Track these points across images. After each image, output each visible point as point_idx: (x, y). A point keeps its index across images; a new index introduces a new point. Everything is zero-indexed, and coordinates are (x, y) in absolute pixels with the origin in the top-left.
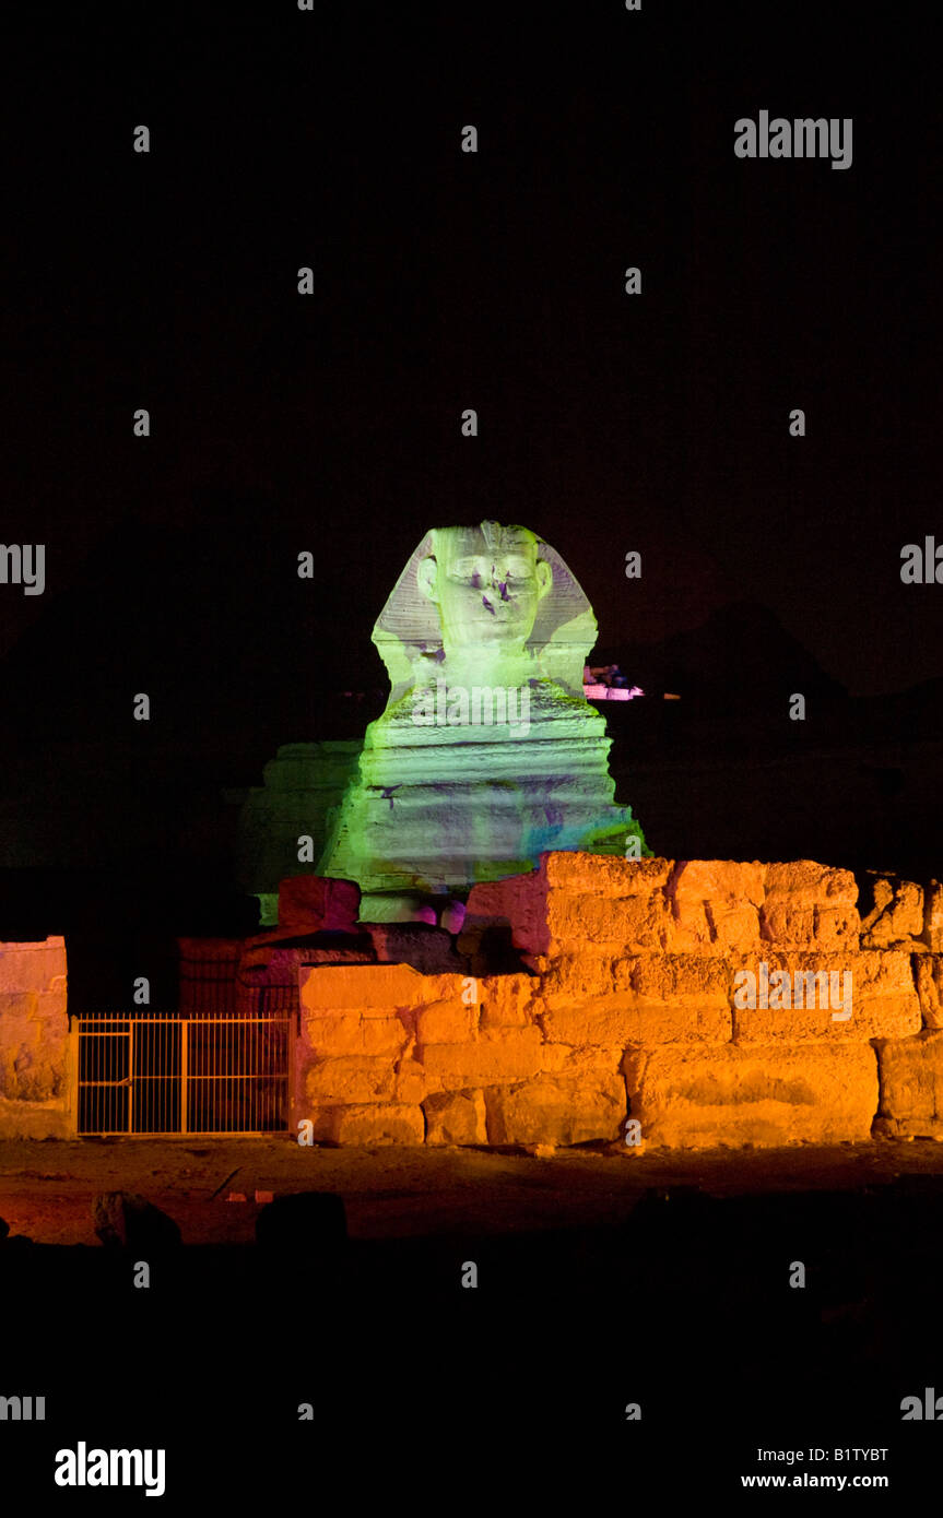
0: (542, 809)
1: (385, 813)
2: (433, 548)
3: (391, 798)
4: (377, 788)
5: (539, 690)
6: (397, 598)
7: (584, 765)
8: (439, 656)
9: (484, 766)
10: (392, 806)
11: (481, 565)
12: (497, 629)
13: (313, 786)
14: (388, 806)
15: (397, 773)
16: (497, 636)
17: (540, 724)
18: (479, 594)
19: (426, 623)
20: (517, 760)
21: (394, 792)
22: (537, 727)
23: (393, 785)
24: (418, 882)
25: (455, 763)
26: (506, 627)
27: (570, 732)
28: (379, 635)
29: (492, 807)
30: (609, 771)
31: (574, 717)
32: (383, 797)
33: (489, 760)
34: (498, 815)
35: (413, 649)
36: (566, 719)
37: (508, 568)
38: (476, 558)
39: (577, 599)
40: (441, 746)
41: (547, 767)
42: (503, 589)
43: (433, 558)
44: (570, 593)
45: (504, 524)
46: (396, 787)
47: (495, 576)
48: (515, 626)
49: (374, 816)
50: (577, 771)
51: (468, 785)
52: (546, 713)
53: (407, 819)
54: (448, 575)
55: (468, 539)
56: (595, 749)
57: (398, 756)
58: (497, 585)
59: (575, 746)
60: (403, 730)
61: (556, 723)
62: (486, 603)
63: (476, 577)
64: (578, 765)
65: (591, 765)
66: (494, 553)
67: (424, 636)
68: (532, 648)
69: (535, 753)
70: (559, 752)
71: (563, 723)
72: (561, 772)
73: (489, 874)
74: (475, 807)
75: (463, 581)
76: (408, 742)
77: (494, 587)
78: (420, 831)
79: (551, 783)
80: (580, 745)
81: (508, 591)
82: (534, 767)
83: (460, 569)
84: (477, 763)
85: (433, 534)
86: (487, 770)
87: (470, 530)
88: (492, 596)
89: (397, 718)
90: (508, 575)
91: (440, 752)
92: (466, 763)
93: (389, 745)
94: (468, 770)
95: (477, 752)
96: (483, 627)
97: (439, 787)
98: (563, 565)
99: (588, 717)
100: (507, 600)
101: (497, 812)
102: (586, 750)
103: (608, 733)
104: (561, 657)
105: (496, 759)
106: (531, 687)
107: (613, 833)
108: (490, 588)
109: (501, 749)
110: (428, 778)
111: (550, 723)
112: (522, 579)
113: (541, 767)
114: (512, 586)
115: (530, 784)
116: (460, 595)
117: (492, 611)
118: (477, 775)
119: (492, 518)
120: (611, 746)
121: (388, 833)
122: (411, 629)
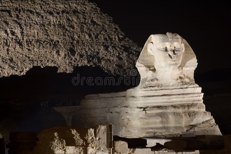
0: (187, 113)
1: (144, 115)
2: (152, 40)
3: (145, 111)
4: (141, 108)
5: (182, 80)
6: (143, 54)
7: (197, 101)
8: (154, 70)
9: (170, 101)
10: (146, 113)
11: (168, 45)
12: (173, 63)
13: (97, 107)
14: (145, 113)
15: (146, 104)
16: (173, 65)
17: (184, 89)
18: (167, 53)
19: (150, 61)
20: (179, 99)
21: (146, 109)
22: (183, 90)
23: (145, 107)
24: (156, 134)
25: (162, 101)
26: (175, 62)
27: (193, 91)
28: (138, 64)
29: (174, 113)
30: (203, 102)
31: (193, 87)
32: (143, 110)
33: (171, 100)
34: (176, 115)
35: (147, 68)
36: (191, 88)
37: (175, 46)
38: (166, 43)
39: (192, 54)
40: (158, 96)
41: (187, 101)
42: (174, 51)
43: (152, 43)
44: (189, 52)
45: (173, 33)
46: (146, 108)
47: (172, 48)
48: (177, 62)
49: (141, 116)
50: (196, 102)
51: (166, 107)
52: (185, 86)
53: (151, 117)
54: (158, 48)
55: (164, 38)
56: (200, 96)
57: (146, 99)
58: (172, 50)
59: (194, 95)
60: (147, 91)
61: (188, 89)
62: (169, 55)
63: (166, 48)
64: (195, 101)
65: (199, 101)
66: (171, 41)
67: (150, 65)
68: (179, 68)
69: (184, 98)
70: (190, 97)
71: (190, 89)
72: (191, 102)
73: (175, 132)
74: (170, 113)
75: (162, 49)
76: (148, 95)
77: (171, 50)
78: (154, 120)
79: (189, 106)
80: (195, 95)
81: (175, 52)
82: (184, 101)
83: (161, 46)
84: (168, 101)
85: (152, 36)
86: (171, 102)
87: (164, 35)
88: (171, 53)
89: (145, 88)
90: (175, 47)
91: (158, 97)
92: (165, 100)
93: (143, 96)
94: (165, 103)
95: (168, 97)
96: (169, 62)
97: (159, 107)
98: (188, 44)
99: (197, 87)
100: (175, 54)
101: (176, 114)
102: (197, 96)
103: (202, 91)
104: (187, 70)
105: (173, 99)
106: (180, 79)
107: (207, 120)
108: (170, 51)
109: (174, 96)
110: (155, 105)
111: (187, 89)
112: (179, 48)
113: (185, 101)
114: (177, 51)
115: (183, 106)
116: (162, 53)
117: (171, 57)
118: (168, 104)
119: (169, 32)
120: (204, 95)
121: (145, 120)
122: (146, 63)
